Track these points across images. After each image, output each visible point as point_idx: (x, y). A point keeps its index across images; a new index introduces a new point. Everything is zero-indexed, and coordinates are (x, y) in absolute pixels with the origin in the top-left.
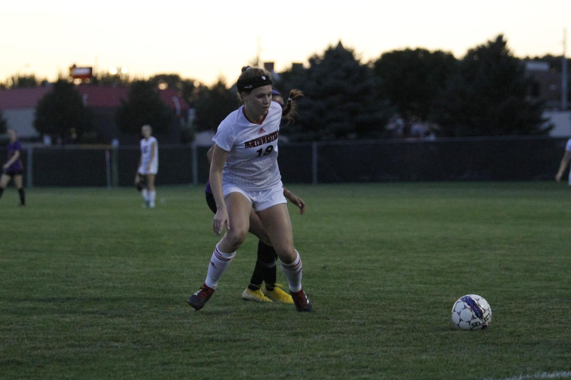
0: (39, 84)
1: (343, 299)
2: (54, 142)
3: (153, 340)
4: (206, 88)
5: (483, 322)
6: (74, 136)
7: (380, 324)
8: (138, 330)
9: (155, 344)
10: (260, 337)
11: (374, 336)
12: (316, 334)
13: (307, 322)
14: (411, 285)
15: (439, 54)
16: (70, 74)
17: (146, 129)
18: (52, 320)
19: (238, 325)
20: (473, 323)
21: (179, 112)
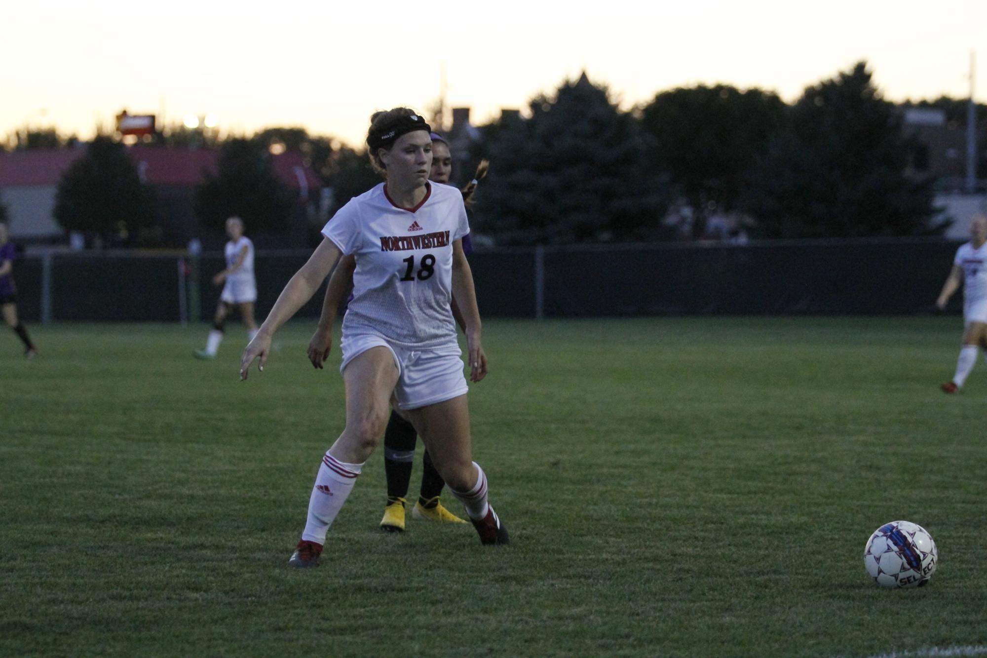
0: (64, 143)
1: (587, 518)
2: (88, 245)
3: (258, 587)
4: (352, 151)
5: (921, 575)
6: (124, 234)
7: (652, 561)
8: (233, 571)
9: (262, 595)
10: (443, 583)
11: (641, 583)
12: (541, 578)
13: (524, 558)
14: (705, 494)
15: (754, 95)
16: (117, 126)
17: (234, 225)
18: (84, 553)
19: (405, 563)
20: (902, 577)
21: (304, 193)
